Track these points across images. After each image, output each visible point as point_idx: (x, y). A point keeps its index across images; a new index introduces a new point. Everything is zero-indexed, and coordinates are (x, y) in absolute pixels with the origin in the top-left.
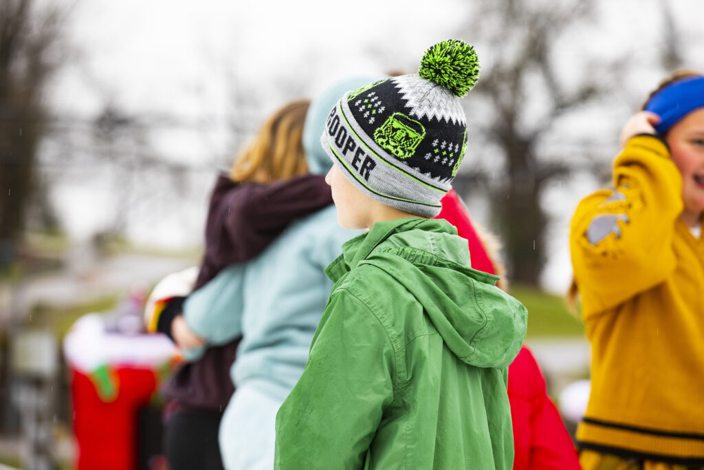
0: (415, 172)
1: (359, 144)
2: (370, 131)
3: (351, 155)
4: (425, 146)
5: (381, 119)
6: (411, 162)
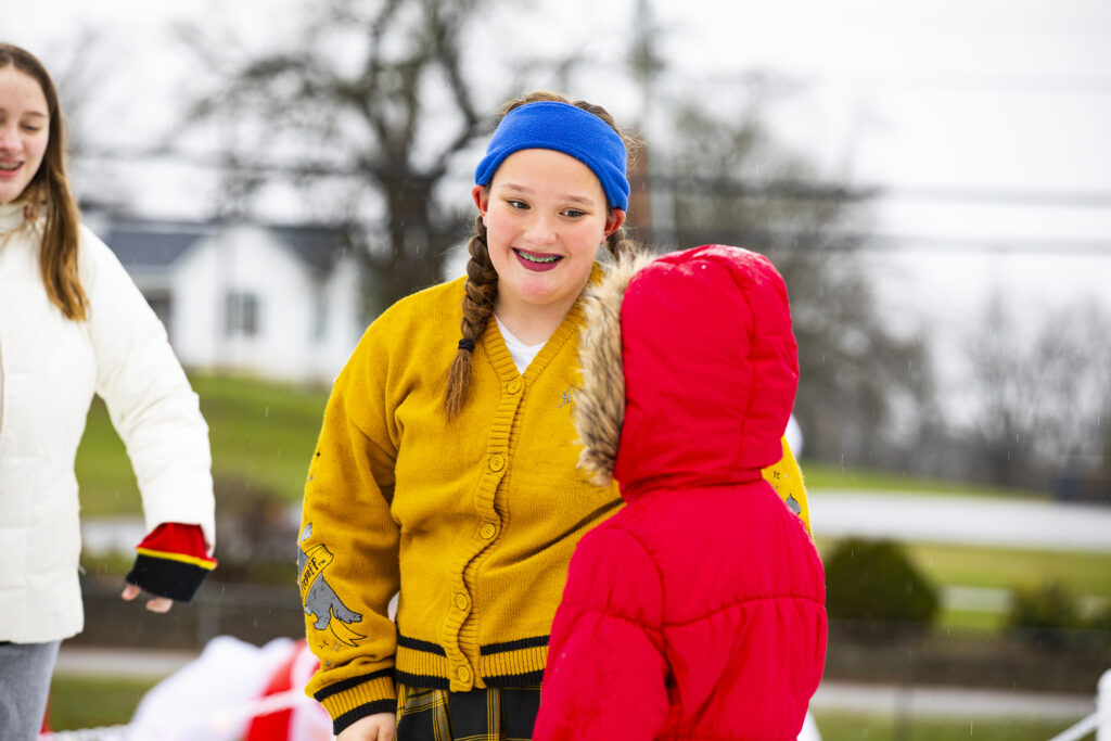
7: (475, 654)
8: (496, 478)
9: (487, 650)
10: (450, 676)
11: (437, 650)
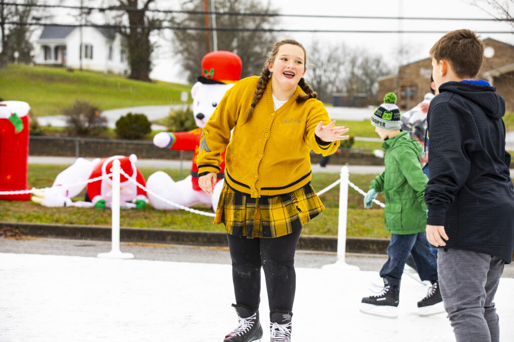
0: (393, 121)
1: (380, 121)
2: (381, 117)
3: (379, 124)
4: (393, 116)
5: (382, 114)
6: (392, 120)
7: (259, 189)
8: (266, 139)
9: (262, 189)
10: (251, 194)
11: (248, 187)
